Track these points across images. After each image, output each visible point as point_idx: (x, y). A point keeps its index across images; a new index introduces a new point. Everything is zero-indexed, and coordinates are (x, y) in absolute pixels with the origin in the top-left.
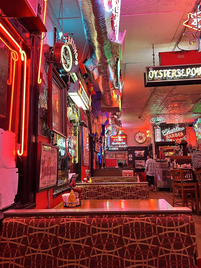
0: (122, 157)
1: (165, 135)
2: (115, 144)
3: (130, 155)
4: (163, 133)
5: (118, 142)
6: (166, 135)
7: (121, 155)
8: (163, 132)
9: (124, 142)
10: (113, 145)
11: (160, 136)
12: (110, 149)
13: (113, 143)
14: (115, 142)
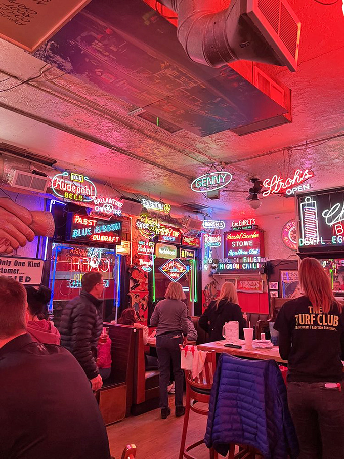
0: (252, 287)
1: (331, 224)
2: (236, 253)
3: (274, 283)
4: (327, 217)
5: (240, 248)
6: (334, 224)
7: (251, 283)
8: (326, 214)
9: (255, 250)
10: (231, 258)
11: (317, 230)
12: (221, 266)
13: (231, 253)
14: (236, 249)
